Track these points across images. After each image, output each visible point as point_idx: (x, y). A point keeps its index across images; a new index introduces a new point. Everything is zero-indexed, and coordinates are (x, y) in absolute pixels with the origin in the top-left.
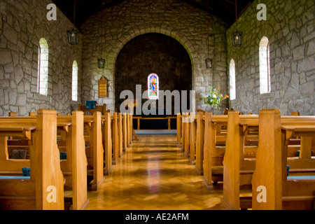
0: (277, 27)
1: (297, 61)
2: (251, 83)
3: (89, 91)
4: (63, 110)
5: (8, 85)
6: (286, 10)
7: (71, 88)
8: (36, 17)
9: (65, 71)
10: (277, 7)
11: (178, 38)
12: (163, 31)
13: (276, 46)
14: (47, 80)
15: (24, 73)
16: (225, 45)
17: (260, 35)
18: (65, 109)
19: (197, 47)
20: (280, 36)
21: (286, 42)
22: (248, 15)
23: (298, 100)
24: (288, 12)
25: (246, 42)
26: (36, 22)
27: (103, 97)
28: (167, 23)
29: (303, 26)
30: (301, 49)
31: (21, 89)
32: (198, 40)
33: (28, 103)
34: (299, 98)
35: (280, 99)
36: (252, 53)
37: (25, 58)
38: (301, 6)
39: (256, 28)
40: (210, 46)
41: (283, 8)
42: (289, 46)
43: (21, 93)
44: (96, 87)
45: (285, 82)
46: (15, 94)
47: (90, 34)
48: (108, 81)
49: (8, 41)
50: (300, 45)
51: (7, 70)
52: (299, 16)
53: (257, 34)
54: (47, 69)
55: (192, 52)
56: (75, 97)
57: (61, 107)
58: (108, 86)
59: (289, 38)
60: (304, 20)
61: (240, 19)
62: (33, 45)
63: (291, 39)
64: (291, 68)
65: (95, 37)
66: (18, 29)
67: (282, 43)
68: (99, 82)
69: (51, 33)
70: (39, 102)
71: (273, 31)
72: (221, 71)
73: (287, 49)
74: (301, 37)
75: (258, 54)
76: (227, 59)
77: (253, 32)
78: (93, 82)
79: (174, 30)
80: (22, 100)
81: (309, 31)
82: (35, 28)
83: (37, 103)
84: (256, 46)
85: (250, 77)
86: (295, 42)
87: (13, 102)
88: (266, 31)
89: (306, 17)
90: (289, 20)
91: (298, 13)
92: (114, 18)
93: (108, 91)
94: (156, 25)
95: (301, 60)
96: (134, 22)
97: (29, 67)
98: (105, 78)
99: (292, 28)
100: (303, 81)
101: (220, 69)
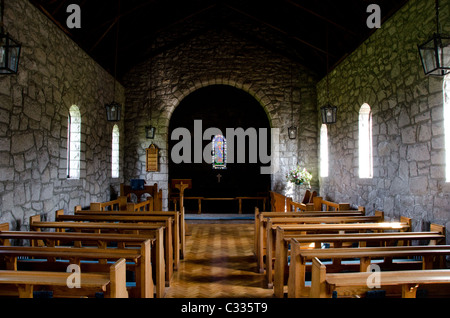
0: (382, 95)
1: (407, 145)
2: (349, 160)
3: (135, 163)
4: (100, 193)
5: (29, 177)
6: (393, 75)
7: (110, 163)
8: (65, 79)
9: (103, 143)
10: (381, 68)
11: (252, 92)
12: (232, 83)
13: (380, 120)
14: (79, 158)
15: (50, 156)
16: (315, 103)
17: (360, 100)
18: (103, 191)
19: (277, 104)
20: (385, 107)
21: (392, 117)
22: (344, 69)
23: (407, 197)
24: (396, 78)
25: (342, 105)
26: (65, 87)
27: (153, 171)
28: (238, 72)
29: (414, 101)
30: (412, 131)
31: (46, 178)
32: (279, 96)
33: (55, 194)
34: (408, 194)
35: (385, 189)
36: (349, 121)
37: (51, 136)
38: (411, 74)
39: (355, 90)
40: (295, 103)
41: (389, 72)
42: (397, 123)
43: (45, 184)
44: (143, 158)
45: (391, 169)
46: (39, 186)
47: (136, 87)
48: (159, 149)
49: (29, 119)
50: (410, 125)
51: (28, 158)
52: (409, 87)
53: (357, 98)
54: (79, 144)
55: (272, 112)
56: (115, 173)
57: (98, 190)
58: (159, 157)
59: (396, 113)
60: (416, 95)
61: (335, 72)
62: (61, 117)
63: (398, 115)
64: (398, 152)
65: (141, 91)
66: (42, 101)
67: (388, 117)
68: (148, 151)
69: (85, 96)
70: (70, 189)
71: (377, 99)
72: (309, 137)
73: (394, 126)
74: (412, 115)
75: (357, 125)
76: (317, 121)
77: (352, 93)
78: (140, 151)
79: (247, 82)
80: (48, 193)
81: (422, 110)
82: (63, 94)
83: (67, 192)
84: (355, 113)
85: (346, 153)
86: (403, 120)
87: (36, 197)
88: (368, 97)
89: (418, 91)
90: (397, 88)
91: (408, 83)
92: (167, 66)
93: (159, 164)
94: (224, 76)
95: (412, 145)
96: (194, 72)
97: (55, 147)
98: (156, 147)
99: (400, 100)
100: (413, 173)
101: (308, 134)
